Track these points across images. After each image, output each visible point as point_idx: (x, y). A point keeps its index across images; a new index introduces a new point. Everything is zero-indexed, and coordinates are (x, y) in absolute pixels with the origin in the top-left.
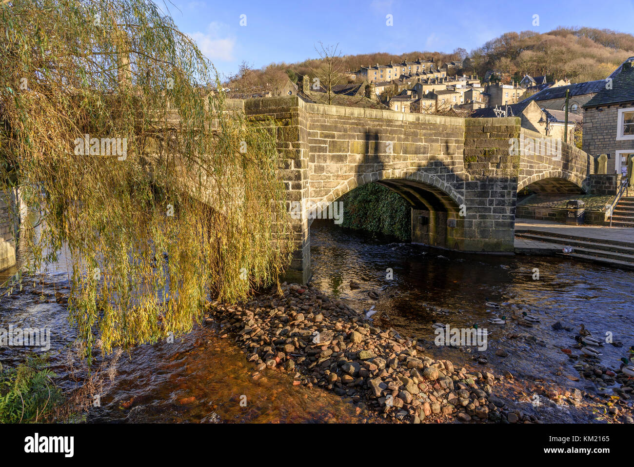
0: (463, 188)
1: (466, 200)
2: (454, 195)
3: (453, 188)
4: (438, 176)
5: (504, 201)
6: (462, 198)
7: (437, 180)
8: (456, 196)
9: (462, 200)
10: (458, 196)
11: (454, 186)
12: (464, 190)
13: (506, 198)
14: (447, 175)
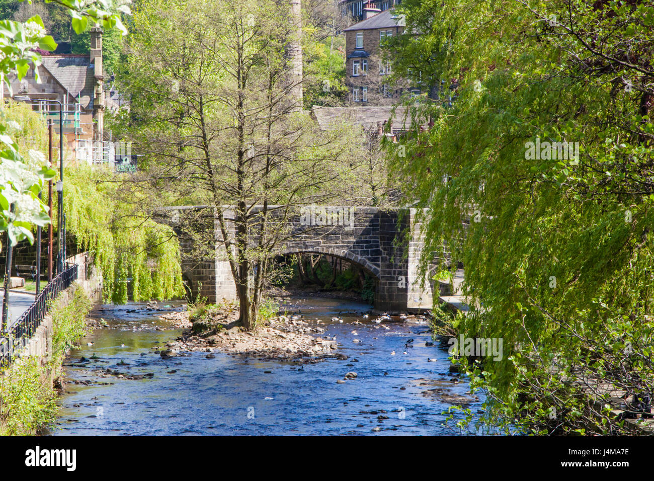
0: (379, 261)
1: (382, 270)
2: (369, 266)
3: (367, 261)
4: (351, 251)
5: (401, 272)
6: (378, 269)
7: (349, 254)
8: (371, 267)
9: (378, 270)
10: (374, 267)
11: (369, 259)
12: (380, 263)
13: (403, 269)
14: (361, 251)
